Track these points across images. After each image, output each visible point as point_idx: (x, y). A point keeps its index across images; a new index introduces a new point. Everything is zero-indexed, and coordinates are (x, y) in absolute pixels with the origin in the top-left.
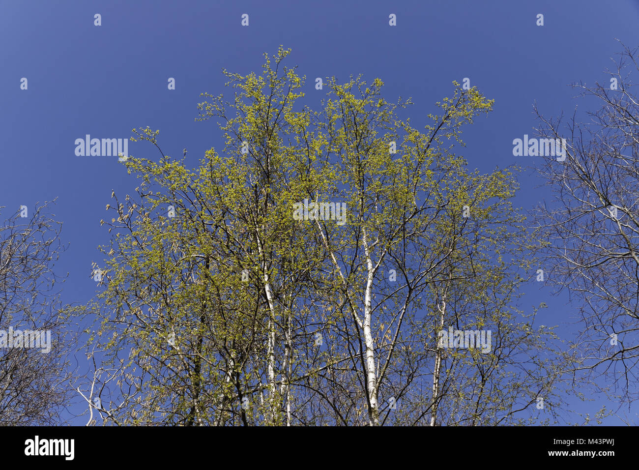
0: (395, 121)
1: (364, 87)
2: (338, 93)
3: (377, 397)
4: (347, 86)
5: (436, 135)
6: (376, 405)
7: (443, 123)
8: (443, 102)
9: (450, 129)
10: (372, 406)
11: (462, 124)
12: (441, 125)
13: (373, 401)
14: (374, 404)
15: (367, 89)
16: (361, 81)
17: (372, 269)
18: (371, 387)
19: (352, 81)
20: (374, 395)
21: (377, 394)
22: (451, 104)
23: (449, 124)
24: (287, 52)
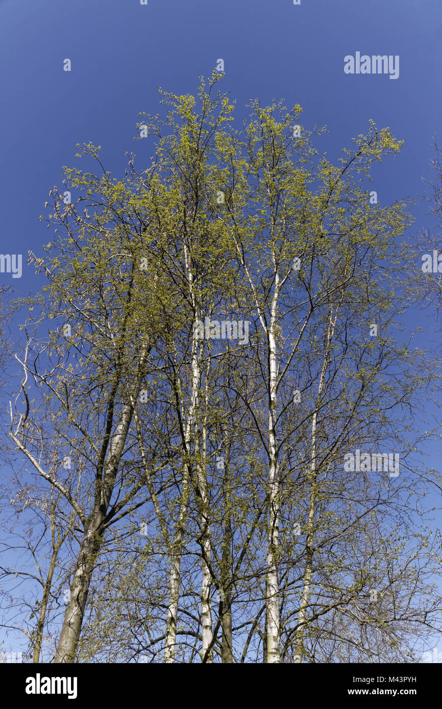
0: (309, 147)
1: (285, 112)
2: (261, 117)
3: (276, 393)
4: (269, 110)
5: (348, 169)
6: (275, 398)
7: (355, 158)
8: (358, 138)
9: (362, 165)
10: (272, 399)
11: (372, 161)
12: (354, 159)
13: (273, 395)
14: (274, 398)
15: (288, 114)
16: (282, 106)
17: (278, 284)
18: (273, 384)
19: (274, 105)
20: (274, 390)
21: (276, 390)
22: (365, 141)
23: (361, 160)
24: (221, 75)
